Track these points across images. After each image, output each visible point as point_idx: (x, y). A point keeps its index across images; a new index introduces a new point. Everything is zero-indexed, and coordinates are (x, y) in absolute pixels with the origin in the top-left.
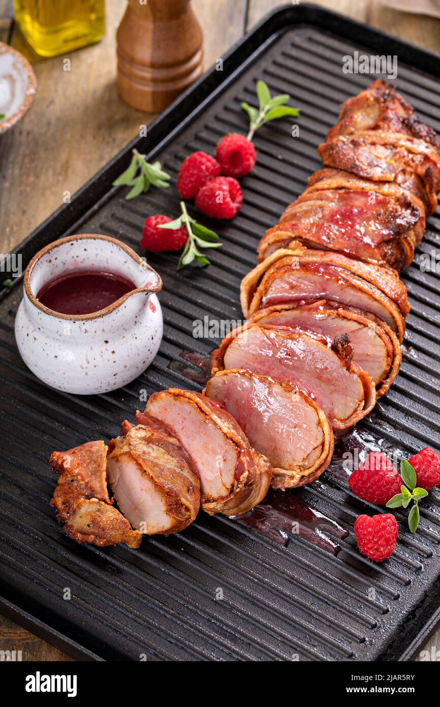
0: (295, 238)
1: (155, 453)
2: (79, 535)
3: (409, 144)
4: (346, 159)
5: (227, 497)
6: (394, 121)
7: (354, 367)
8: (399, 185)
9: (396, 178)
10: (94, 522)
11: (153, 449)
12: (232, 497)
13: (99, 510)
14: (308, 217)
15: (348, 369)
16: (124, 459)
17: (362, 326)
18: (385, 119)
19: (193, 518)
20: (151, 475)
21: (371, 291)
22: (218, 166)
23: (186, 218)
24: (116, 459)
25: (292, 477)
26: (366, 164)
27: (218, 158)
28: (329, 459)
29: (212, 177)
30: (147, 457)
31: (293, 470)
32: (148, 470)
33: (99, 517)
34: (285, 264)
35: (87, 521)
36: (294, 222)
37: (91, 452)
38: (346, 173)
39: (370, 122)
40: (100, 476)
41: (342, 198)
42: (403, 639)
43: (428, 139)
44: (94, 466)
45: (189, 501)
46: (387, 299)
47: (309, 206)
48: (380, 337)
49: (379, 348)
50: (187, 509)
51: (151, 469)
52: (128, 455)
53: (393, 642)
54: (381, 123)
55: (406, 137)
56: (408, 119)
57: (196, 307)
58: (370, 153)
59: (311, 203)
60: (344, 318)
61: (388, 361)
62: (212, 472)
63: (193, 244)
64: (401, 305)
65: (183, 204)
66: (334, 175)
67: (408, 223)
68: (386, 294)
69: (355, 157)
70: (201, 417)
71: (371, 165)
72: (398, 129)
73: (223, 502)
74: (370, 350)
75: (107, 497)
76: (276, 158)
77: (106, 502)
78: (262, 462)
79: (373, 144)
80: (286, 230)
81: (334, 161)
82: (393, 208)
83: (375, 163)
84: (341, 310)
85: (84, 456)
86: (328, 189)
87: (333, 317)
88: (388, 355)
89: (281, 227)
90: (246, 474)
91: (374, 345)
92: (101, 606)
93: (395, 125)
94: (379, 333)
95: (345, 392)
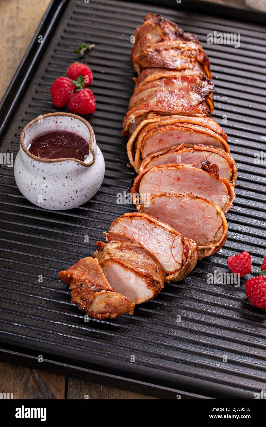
0: (150, 112)
1: (127, 255)
2: (99, 315)
4: (158, 61)
5: (180, 269)
6: (171, 34)
7: (220, 177)
8: (192, 69)
9: (189, 66)
10: (108, 304)
11: (126, 253)
12: (183, 268)
13: (108, 297)
14: (152, 99)
15: (218, 178)
16: (109, 264)
17: (211, 153)
18: (165, 34)
20: (131, 268)
21: (208, 132)
24: (102, 265)
25: (209, 249)
26: (170, 61)
30: (124, 258)
31: (209, 245)
32: (128, 265)
33: (110, 300)
34: (151, 128)
35: (102, 305)
36: (144, 103)
37: (86, 265)
38: (161, 69)
39: (157, 38)
40: (101, 277)
41: (167, 84)
43: (194, 40)
44: (94, 272)
45: (157, 277)
46: (217, 134)
47: (148, 93)
48: (222, 157)
49: (224, 164)
50: (158, 283)
51: (130, 264)
52: (110, 261)
56: (178, 32)
58: (168, 54)
59: (149, 90)
60: (199, 150)
61: (230, 170)
64: (224, 137)
66: (154, 72)
67: (209, 89)
68: (216, 132)
69: (163, 59)
70: (151, 225)
71: (172, 61)
72: (175, 39)
73: (178, 272)
75: (110, 287)
77: (111, 291)
78: (192, 243)
79: (166, 49)
80: (142, 109)
82: (199, 82)
83: (174, 59)
84: (195, 146)
85: (83, 268)
86: (155, 80)
87: (192, 152)
88: (229, 166)
89: (137, 108)
90: (191, 251)
92: (127, 354)
93: (173, 37)
94: (221, 155)
95: (217, 193)
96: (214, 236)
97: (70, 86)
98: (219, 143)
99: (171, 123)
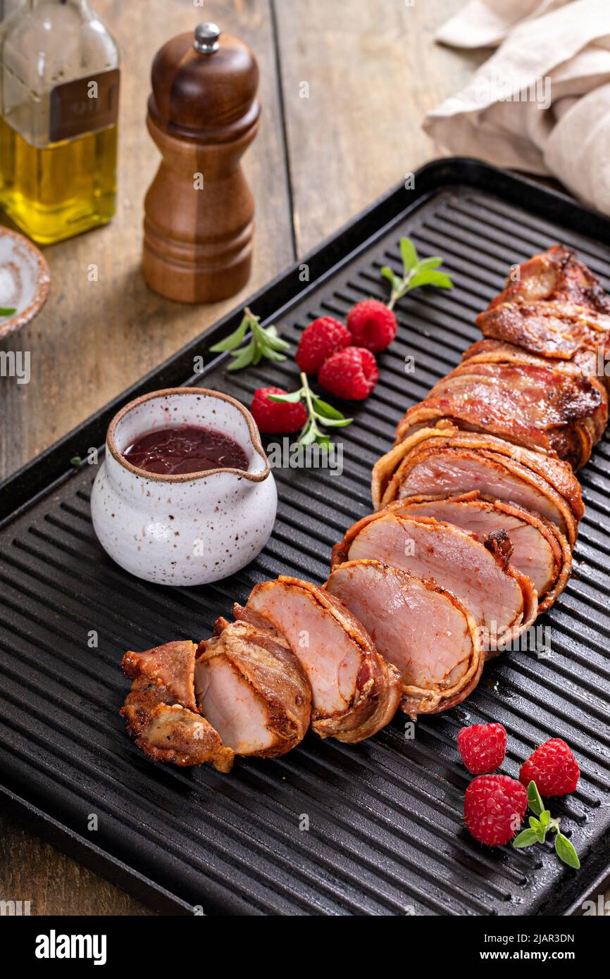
0: (444, 417)
1: (255, 655)
2: (155, 750)
3: (591, 320)
4: (512, 329)
5: (345, 712)
6: (573, 292)
7: (512, 568)
8: (578, 365)
9: (573, 356)
10: (176, 734)
11: (255, 650)
12: (351, 712)
13: (182, 720)
14: (462, 393)
15: (505, 569)
16: (217, 661)
17: (524, 524)
18: (564, 289)
19: (300, 738)
20: (250, 680)
21: (536, 482)
22: (349, 334)
23: (306, 391)
24: (207, 664)
25: (430, 699)
26: (537, 336)
27: (350, 323)
28: (477, 678)
29: (341, 347)
30: (246, 659)
31: (431, 689)
32: (247, 674)
33: (183, 727)
34: (431, 446)
35: (166, 732)
36: (443, 398)
37: (175, 652)
38: (511, 346)
39: (545, 291)
40: (187, 679)
41: (505, 374)
42: (559, 902)
44: (179, 667)
45: (295, 714)
46: (556, 494)
47: (462, 381)
48: (546, 538)
49: (544, 552)
50: (294, 726)
51: (251, 673)
52: (222, 657)
53: (546, 904)
54: (558, 294)
55: (588, 310)
56: (592, 291)
57: (313, 500)
58: (543, 325)
59: (467, 377)
60: (503, 512)
61: (554, 569)
62: (328, 680)
63: (314, 424)
64: (573, 504)
65: (304, 376)
66: (497, 348)
67: (587, 407)
68: (556, 489)
69: (524, 328)
70: (318, 610)
71: (542, 338)
72: (578, 302)
73: (339, 718)
74: (533, 554)
75: (193, 703)
76: (422, 335)
77: (192, 710)
78: (391, 674)
79: (547, 316)
80: (433, 407)
81: (497, 332)
82: (568, 387)
83: (549, 336)
84: (498, 503)
85: (167, 657)
86: (488, 362)
87: (488, 510)
88: (555, 562)
89: (426, 404)
90: (371, 682)
91: (538, 548)
92: (178, 839)
93: (574, 297)
94: (544, 533)
95: (499, 600)
96: (446, 675)
97: (339, 339)
98: (555, 512)
99: (470, 446)
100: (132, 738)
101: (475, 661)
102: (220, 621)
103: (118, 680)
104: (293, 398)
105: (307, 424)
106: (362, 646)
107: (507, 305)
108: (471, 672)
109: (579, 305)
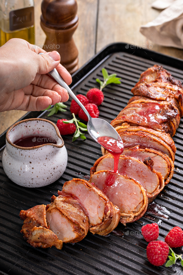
0: (124, 122)
1: (67, 206)
2: (34, 243)
3: (170, 87)
4: (144, 92)
5: (101, 224)
6: (163, 79)
7: (154, 170)
8: (168, 102)
9: (166, 99)
10: (41, 237)
11: (67, 205)
12: (103, 223)
14: (130, 114)
15: (152, 170)
16: (54, 210)
17: (156, 155)
18: (160, 78)
19: (86, 234)
20: (66, 215)
21: (159, 140)
22: (88, 100)
23: (75, 119)
24: (50, 212)
25: (130, 217)
26: (153, 93)
27: (88, 96)
28: (146, 208)
29: (85, 104)
30: (64, 208)
31: (130, 213)
32: (65, 213)
33: (43, 234)
34: (121, 132)
35: (38, 236)
36: (123, 116)
37: (38, 209)
38: (144, 97)
39: (154, 79)
40: (43, 217)
41: (144, 106)
43: (179, 85)
44: (40, 213)
45: (83, 226)
47: (129, 110)
48: (164, 159)
49: (164, 164)
50: (83, 230)
51: (66, 213)
52: (55, 209)
54: (158, 80)
55: (169, 84)
56: (170, 78)
57: (81, 156)
58: (154, 89)
59: (131, 108)
60: (148, 152)
61: (168, 170)
62: (94, 213)
63: (79, 130)
64: (172, 147)
65: (73, 114)
66: (139, 98)
67: (173, 115)
68: (166, 143)
69: (148, 91)
70: (88, 189)
71: (155, 94)
72: (165, 82)
73: (99, 226)
74: (161, 165)
75: (46, 225)
76: (112, 99)
77: (46, 228)
78: (116, 209)
79: (156, 87)
80: (120, 119)
81: (139, 93)
82: (166, 108)
83: (157, 93)
84: (146, 149)
85: (35, 211)
86: (137, 103)
87: (143, 151)
88: (168, 167)
89: (118, 119)
90: (109, 212)
91: (162, 163)
94: (164, 157)
95: (151, 181)
96: (135, 208)
98: (166, 151)
99: (135, 131)
100: (26, 240)
101: (145, 202)
102: (53, 197)
103: (19, 221)
104: (71, 122)
105: (76, 130)
106: (105, 200)
107: (141, 84)
108: (144, 206)
109: (166, 83)
